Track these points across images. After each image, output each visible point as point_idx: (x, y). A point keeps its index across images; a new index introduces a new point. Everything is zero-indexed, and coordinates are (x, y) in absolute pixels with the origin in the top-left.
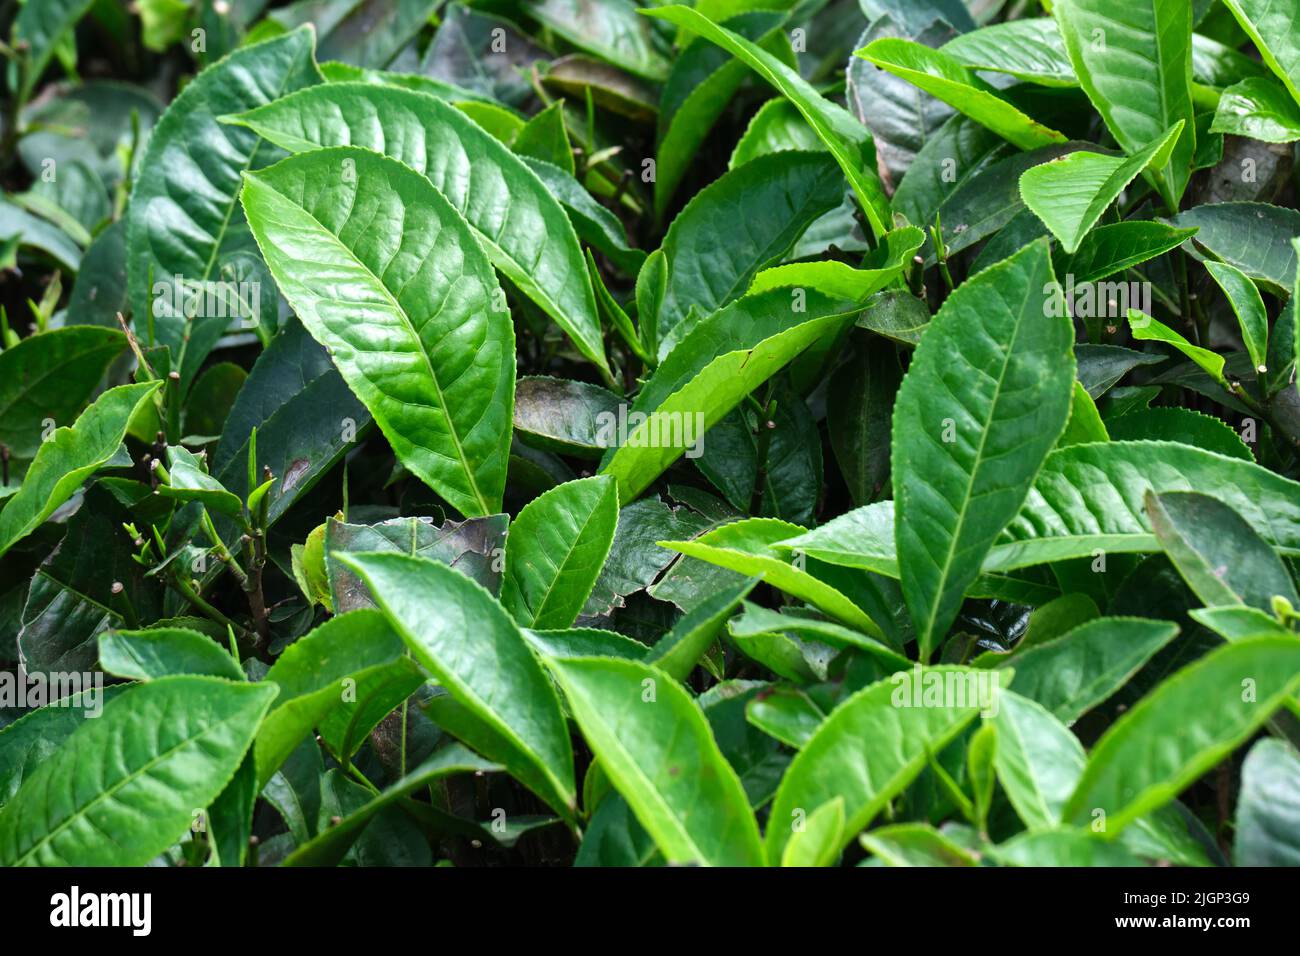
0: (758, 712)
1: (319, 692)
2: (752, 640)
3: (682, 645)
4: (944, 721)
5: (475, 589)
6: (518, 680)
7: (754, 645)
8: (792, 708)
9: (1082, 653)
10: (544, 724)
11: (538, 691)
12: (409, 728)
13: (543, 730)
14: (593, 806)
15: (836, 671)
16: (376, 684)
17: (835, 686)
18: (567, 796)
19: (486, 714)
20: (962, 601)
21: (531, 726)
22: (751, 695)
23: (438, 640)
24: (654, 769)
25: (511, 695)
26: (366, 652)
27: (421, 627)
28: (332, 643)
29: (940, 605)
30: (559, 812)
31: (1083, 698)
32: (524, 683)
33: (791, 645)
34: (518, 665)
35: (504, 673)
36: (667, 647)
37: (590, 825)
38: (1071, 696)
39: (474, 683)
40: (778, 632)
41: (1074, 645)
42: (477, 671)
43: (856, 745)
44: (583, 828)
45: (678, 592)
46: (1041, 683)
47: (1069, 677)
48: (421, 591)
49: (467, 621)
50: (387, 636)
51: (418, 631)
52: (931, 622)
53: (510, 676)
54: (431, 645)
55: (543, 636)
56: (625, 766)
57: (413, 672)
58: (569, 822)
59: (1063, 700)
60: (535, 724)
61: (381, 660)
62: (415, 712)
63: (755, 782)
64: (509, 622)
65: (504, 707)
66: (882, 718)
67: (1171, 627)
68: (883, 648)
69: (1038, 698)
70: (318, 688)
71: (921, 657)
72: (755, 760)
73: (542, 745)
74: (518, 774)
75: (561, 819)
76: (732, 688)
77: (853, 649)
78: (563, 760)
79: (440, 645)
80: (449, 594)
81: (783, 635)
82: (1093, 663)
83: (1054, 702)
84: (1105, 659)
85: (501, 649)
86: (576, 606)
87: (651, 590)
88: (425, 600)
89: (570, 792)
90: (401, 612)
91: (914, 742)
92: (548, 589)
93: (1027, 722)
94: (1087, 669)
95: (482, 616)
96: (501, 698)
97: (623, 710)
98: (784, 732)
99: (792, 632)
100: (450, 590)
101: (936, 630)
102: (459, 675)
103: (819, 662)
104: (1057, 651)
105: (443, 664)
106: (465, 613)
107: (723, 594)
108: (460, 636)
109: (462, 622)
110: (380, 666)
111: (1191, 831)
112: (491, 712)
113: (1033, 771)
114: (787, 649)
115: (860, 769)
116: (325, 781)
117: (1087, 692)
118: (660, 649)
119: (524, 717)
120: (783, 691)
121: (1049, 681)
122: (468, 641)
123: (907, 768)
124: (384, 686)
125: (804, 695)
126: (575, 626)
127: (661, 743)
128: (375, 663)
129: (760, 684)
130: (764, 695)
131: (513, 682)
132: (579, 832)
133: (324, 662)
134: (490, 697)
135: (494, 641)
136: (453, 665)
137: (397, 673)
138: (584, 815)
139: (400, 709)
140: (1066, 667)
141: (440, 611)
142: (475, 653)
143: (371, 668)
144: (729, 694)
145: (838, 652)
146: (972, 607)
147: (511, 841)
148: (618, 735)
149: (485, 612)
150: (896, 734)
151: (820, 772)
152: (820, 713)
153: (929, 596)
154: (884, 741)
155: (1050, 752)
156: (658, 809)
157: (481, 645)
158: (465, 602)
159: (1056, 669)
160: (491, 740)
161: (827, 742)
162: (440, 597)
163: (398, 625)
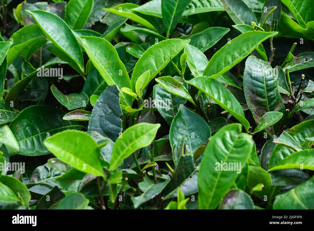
0: (129, 49)
1: (22, 44)
2: (126, 32)
3: (110, 34)
4: (174, 52)
5: (60, 20)
6: (71, 41)
7: (127, 34)
8: (137, 49)
9: (206, 36)
10: (77, 52)
11: (75, 44)
12: (42, 53)
13: (76, 54)
14: (89, 72)
15: (147, 40)
16: (35, 42)
17: (147, 43)
18: (82, 70)
19: (63, 50)
20: (177, 23)
21: (74, 53)
22: (127, 46)
23: (51, 32)
24: (104, 63)
25: (69, 45)
26: (33, 35)
27: (47, 28)
28: (25, 32)
29: (172, 24)
30: (80, 73)
31: (207, 46)
32: (72, 42)
33: (136, 34)
34: (70, 38)
35: (67, 40)
36: (106, 34)
37: (88, 76)
38: (204, 46)
39: (60, 43)
40: (133, 30)
41: (204, 33)
42: (61, 39)
43: (153, 57)
44: (86, 77)
45: (108, 21)
46: (197, 43)
47: (203, 41)
48: (47, 20)
49: (58, 28)
50: (39, 31)
51: (46, 29)
52: (169, 28)
53: (69, 41)
54: (49, 33)
55: (76, 31)
56: (98, 62)
57: (44, 40)
58: (83, 76)
59: (202, 47)
60: (74, 52)
61: (37, 36)
62: (44, 49)
63: (127, 66)
64: (68, 28)
65: (67, 48)
66: (159, 51)
67: (228, 29)
68: (158, 34)
69: (196, 46)
70: (22, 43)
71: (167, 37)
72: (128, 61)
73: (76, 57)
74: (70, 64)
75: (80, 75)
76: (122, 44)
77: (151, 35)
78: (81, 61)
79: (51, 33)
80: (53, 21)
81: (134, 31)
82: (209, 38)
83: (200, 47)
84: (212, 37)
85: (66, 34)
86: (83, 24)
87: (101, 21)
88: (48, 22)
89: (83, 69)
90: (42, 25)
91: (167, 57)
92: (76, 20)
93: (194, 52)
94: (208, 39)
95: (62, 26)
96: (66, 46)
97: (96, 49)
98: (135, 54)
99: (136, 31)
100: (54, 20)
101: (171, 30)
102: (56, 40)
103: (143, 38)
104: (200, 35)
105: (52, 38)
106: (58, 25)
107: (120, 21)
108: (56, 31)
109: (57, 27)
110: (37, 38)
111: (231, 78)
112: (64, 49)
113: (195, 64)
114: (135, 35)
115: (154, 63)
116: (22, 65)
117: (208, 45)
118: (105, 35)
119: (72, 51)
120: (135, 45)
121: (199, 42)
122: (58, 32)
123: (165, 63)
124: (37, 43)
125: (140, 45)
126: (83, 29)
127: (106, 57)
128: (35, 37)
129: (128, 43)
130: (130, 46)
131: (69, 42)
132: (85, 78)
133: (23, 37)
134: (64, 46)
135: (65, 32)
136: (55, 38)
137: (40, 40)
138: (86, 74)
139: (40, 49)
140: (202, 39)
141: (51, 25)
142: (60, 35)
143: (35, 39)
144: (121, 45)
145: (147, 36)
146: (179, 25)
147: (68, 80)
148: (95, 55)
149: (62, 25)
150: (162, 55)
151: (144, 64)
152: (144, 50)
153: (169, 22)
154: (159, 56)
155: (199, 59)
156: (105, 72)
157: (61, 33)
158: (58, 23)
159: (200, 40)
160: (64, 56)
161: (145, 57)
162: (51, 21)
163: (42, 28)
